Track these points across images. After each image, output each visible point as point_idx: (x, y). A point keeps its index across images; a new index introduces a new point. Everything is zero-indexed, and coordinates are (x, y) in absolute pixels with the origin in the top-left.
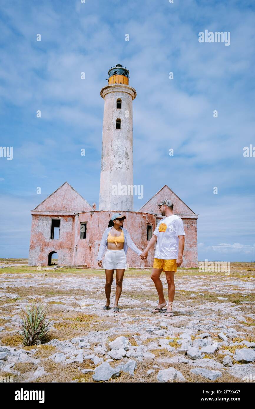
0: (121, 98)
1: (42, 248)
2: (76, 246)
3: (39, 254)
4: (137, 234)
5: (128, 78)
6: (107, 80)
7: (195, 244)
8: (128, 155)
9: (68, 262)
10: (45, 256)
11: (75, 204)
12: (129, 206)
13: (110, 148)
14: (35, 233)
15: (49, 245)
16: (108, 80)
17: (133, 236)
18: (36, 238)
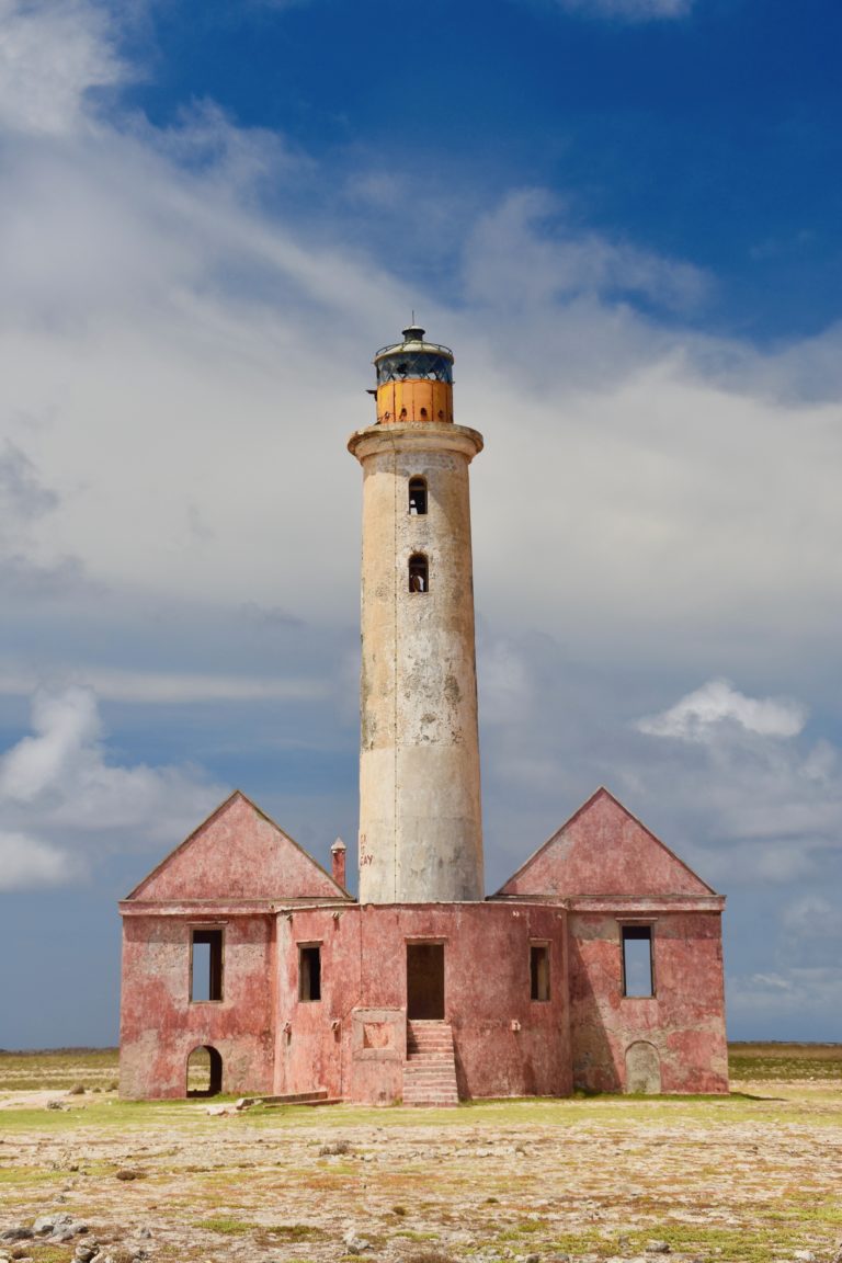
0: (426, 472)
1: (164, 1036)
2: (284, 1027)
3: (155, 1058)
4: (494, 982)
5: (450, 382)
6: (370, 392)
7: (717, 1007)
8: (456, 689)
9: (259, 1081)
10: (175, 1062)
11: (273, 872)
12: (467, 873)
13: (392, 665)
14: (136, 983)
15: (190, 1022)
16: (375, 393)
17: (479, 989)
18: (141, 998)
